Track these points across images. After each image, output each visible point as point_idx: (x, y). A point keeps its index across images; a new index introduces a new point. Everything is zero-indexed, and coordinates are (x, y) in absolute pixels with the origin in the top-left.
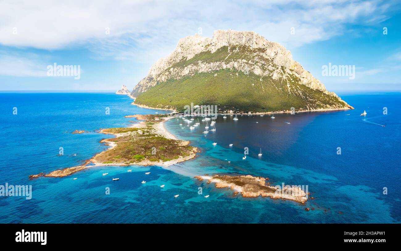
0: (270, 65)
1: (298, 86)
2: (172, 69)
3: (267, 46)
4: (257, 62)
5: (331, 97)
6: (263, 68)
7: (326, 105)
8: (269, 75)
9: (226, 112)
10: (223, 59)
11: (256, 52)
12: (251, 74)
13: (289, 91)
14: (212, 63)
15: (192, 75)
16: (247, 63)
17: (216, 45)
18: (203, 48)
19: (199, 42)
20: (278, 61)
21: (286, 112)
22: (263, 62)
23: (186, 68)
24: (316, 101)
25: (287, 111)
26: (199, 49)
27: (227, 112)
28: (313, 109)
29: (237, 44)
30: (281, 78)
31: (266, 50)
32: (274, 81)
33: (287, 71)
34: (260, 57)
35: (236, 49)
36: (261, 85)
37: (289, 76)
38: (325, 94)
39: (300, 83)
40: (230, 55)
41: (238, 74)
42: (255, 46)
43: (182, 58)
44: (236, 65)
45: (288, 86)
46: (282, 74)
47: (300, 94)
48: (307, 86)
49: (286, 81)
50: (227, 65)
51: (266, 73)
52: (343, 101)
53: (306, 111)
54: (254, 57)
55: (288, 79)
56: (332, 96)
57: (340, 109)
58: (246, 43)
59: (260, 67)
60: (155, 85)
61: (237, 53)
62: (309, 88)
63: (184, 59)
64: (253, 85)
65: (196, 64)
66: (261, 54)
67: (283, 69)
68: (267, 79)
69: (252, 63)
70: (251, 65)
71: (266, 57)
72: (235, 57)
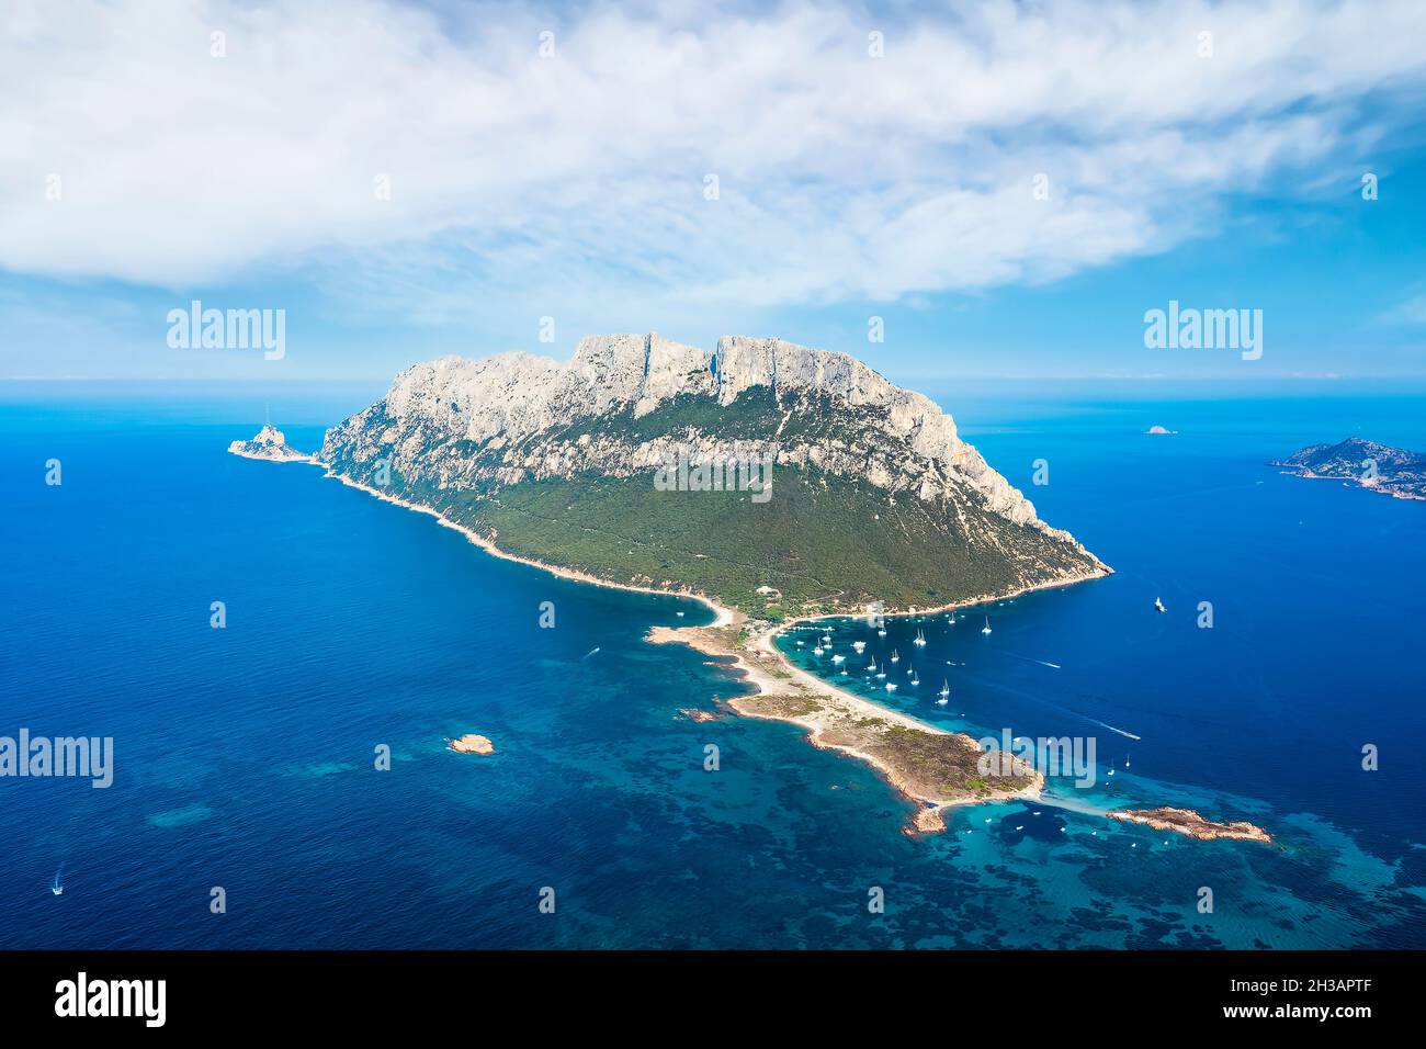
0: (906, 457)
1: (985, 519)
3: (889, 399)
5: (1062, 543)
6: (895, 472)
7: (1056, 570)
8: (909, 488)
9: (855, 609)
10: (771, 432)
11: (864, 417)
12: (865, 484)
13: (967, 532)
14: (736, 442)
16: (848, 452)
17: (734, 381)
18: (682, 381)
20: (925, 447)
21: (982, 600)
22: (888, 449)
23: (645, 445)
24: (1034, 561)
27: (859, 611)
28: (1031, 582)
29: (798, 383)
30: (941, 495)
31: (889, 411)
32: (924, 504)
33: (950, 472)
34: (877, 433)
35: (801, 403)
36: (896, 517)
37: (955, 487)
39: (985, 508)
40: (787, 418)
41: (824, 482)
42: (860, 400)
43: (610, 403)
44: (815, 454)
45: (962, 518)
46: (939, 483)
47: (994, 543)
48: (1003, 516)
49: (953, 502)
50: (791, 454)
51: (902, 482)
52: (1088, 553)
53: (1021, 591)
54: (861, 432)
55: (955, 497)
56: (1062, 540)
57: (1086, 577)
58: (828, 383)
59: (883, 464)
61: (809, 417)
62: (1010, 521)
63: (621, 410)
64: (877, 517)
65: (681, 437)
66: (879, 423)
67: (939, 469)
68: (906, 497)
69: (858, 451)
70: (858, 457)
71: (892, 433)
72: (806, 430)
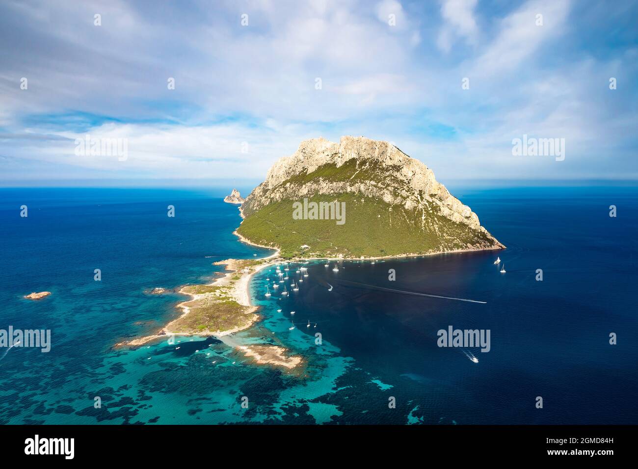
0: (404, 189)
1: (436, 219)
2: (288, 185)
3: (403, 162)
4: (388, 185)
5: (478, 232)
6: (395, 194)
7: (466, 244)
8: (401, 203)
9: (334, 256)
10: (349, 178)
11: (389, 170)
12: (381, 201)
13: (423, 225)
14: (335, 183)
15: (312, 196)
16: (376, 186)
17: (344, 157)
18: (328, 158)
19: (324, 149)
20: (416, 184)
21: (409, 255)
22: (396, 185)
23: (304, 186)
24: (454, 240)
25: (412, 254)
26: (324, 159)
27: (336, 257)
28: (447, 249)
29: (369, 156)
30: (416, 207)
31: (403, 168)
32: (406, 211)
33: (426, 196)
34: (393, 178)
35: (366, 165)
36: (389, 216)
37: (427, 204)
38: (471, 228)
39: (439, 214)
40: (358, 172)
41: (363, 200)
42: (390, 163)
43: (302, 169)
44: (362, 188)
45: (423, 218)
46: (418, 201)
47: (435, 230)
48: (448, 218)
49: (422, 211)
50: (352, 188)
51: (398, 201)
52: (492, 238)
53: (438, 253)
54: (385, 178)
55: (424, 208)
56: (480, 231)
57: (485, 249)
58: (380, 156)
59: (391, 192)
60: (267, 203)
61: (366, 171)
62: (451, 221)
63: (305, 171)
64: (379, 216)
65: (317, 182)
66: (395, 174)
67: (421, 195)
68: (399, 207)
69: (382, 186)
70: (381, 189)
71: (401, 178)
72: (363, 177)
